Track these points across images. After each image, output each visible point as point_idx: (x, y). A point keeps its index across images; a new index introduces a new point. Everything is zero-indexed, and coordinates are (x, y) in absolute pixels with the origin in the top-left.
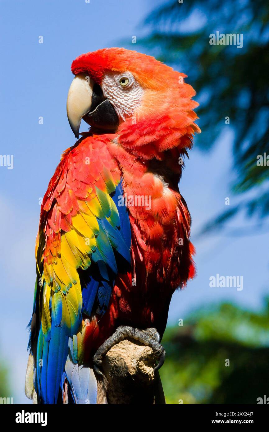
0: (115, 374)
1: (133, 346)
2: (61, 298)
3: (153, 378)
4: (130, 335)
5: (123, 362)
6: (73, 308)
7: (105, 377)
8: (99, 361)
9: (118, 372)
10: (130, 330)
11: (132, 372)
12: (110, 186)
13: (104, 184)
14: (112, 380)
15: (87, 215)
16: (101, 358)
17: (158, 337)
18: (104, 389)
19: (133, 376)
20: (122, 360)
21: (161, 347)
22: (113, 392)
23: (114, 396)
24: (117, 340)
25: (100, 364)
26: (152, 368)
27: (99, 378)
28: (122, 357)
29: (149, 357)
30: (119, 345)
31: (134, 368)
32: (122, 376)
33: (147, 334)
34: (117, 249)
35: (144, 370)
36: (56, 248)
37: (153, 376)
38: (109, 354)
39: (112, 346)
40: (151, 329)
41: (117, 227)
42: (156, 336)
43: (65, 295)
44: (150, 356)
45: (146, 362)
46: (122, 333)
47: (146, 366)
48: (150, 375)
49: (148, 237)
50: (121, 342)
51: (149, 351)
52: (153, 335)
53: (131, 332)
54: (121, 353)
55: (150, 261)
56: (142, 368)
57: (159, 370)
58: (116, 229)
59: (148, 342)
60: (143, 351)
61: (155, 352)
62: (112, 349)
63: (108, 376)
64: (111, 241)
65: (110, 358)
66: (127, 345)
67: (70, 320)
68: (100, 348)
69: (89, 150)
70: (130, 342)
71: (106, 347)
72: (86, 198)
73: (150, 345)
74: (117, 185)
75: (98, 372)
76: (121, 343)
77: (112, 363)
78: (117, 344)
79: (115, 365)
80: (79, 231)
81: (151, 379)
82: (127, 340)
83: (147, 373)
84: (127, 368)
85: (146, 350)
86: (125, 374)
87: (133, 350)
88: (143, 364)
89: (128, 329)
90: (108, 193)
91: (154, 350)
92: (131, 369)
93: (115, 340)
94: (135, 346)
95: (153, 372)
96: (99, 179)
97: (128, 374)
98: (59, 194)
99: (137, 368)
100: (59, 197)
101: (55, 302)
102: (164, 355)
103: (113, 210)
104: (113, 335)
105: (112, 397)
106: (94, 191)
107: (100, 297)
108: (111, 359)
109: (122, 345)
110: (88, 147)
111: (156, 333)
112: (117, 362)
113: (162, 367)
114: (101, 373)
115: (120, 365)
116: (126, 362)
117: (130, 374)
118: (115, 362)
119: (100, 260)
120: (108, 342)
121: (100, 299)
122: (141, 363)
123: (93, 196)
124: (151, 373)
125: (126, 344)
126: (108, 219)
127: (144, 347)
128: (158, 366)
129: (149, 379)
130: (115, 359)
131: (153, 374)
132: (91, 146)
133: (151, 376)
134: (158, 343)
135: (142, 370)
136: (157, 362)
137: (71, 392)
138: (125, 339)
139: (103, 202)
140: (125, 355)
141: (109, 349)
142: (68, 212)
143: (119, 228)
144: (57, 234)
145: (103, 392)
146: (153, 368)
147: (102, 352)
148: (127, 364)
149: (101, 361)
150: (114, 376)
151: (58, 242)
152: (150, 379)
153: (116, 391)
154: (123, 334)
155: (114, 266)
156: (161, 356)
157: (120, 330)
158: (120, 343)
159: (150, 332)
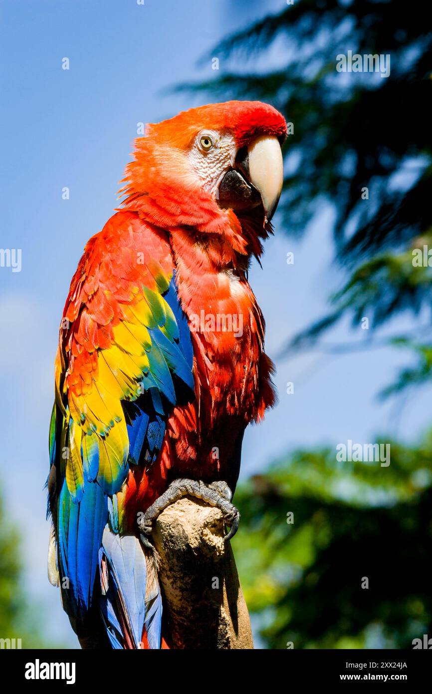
0: (170, 546)
1: (194, 506)
2: (96, 441)
3: (222, 552)
4: (191, 491)
5: (181, 530)
6: (116, 456)
7: (155, 551)
8: (147, 528)
9: (174, 544)
10: (190, 485)
11: (194, 543)
12: (161, 283)
13: (152, 280)
14: (166, 555)
15: (133, 324)
16: (150, 523)
17: (229, 493)
18: (155, 567)
19: (196, 549)
20: (179, 527)
21: (234, 508)
22: (166, 571)
23: (169, 578)
24: (172, 498)
25: (149, 532)
26: (221, 538)
27: (148, 552)
28: (180, 523)
29: (217, 523)
30: (175, 505)
31: (196, 538)
32: (180, 549)
33: (215, 490)
34: (175, 371)
35: (210, 541)
36: (90, 372)
37: (222, 549)
38: (161, 518)
39: (166, 507)
40: (219, 483)
41: (175, 340)
42: (226, 492)
43: (104, 438)
44: (219, 522)
45: (213, 529)
46: (179, 488)
47: (213, 535)
48: (219, 547)
49: (216, 351)
50: (178, 501)
51: (217, 513)
52: (222, 491)
53: (192, 488)
54: (178, 517)
55: (217, 383)
56: (207, 538)
57: (230, 540)
58: (173, 343)
59: (215, 502)
60: (209, 514)
61: (226, 515)
62: (165, 512)
63: (159, 549)
64: (167, 360)
65: (162, 524)
66: (187, 506)
67: (110, 472)
68: (148, 510)
69: (128, 234)
70: (191, 502)
71: (157, 509)
72: (130, 300)
73: (218, 506)
74: (170, 281)
75: (146, 543)
76: (178, 503)
77: (166, 531)
78: (173, 505)
79: (169, 534)
80: (124, 347)
81: (220, 553)
82: (186, 499)
83: (214, 544)
84: (186, 538)
85: (212, 513)
86: (184, 547)
87: (195, 512)
88: (209, 531)
89: (188, 483)
90: (160, 292)
91: (224, 513)
92: (192, 539)
93: (169, 499)
94: (198, 507)
95: (223, 544)
96: (146, 273)
97: (188, 545)
98: (90, 297)
99: (201, 538)
100: (90, 301)
101: (87, 448)
102: (238, 519)
103: (168, 316)
104: (167, 492)
105: (166, 579)
106: (140, 291)
107: (150, 437)
108: (163, 526)
109: (180, 505)
110: (126, 230)
111: (226, 489)
112: (172, 529)
113: (234, 536)
114: (150, 545)
115: (177, 534)
116: (185, 529)
117: (190, 546)
118: (170, 529)
119: (153, 386)
120: (160, 502)
121: (150, 440)
122: (206, 531)
123: (139, 297)
124: (219, 545)
125: (185, 503)
126: (162, 330)
127: (210, 509)
128: (229, 535)
129: (216, 554)
130: (170, 525)
131: (223, 546)
132: (130, 229)
133: (221, 549)
134: (230, 503)
135: (208, 541)
136: (228, 529)
137: (111, 573)
138: (183, 497)
139: (153, 306)
140: (183, 519)
141: (161, 511)
142: (106, 321)
143: (177, 341)
144: (91, 354)
145: (153, 572)
146: (223, 537)
147: (152, 515)
148: (186, 533)
149: (150, 529)
150: (168, 548)
151: (94, 364)
152: (218, 554)
153: (171, 569)
154: (181, 490)
155: (172, 394)
156: (235, 521)
157: (176, 484)
158: (176, 503)
159: (218, 487)
